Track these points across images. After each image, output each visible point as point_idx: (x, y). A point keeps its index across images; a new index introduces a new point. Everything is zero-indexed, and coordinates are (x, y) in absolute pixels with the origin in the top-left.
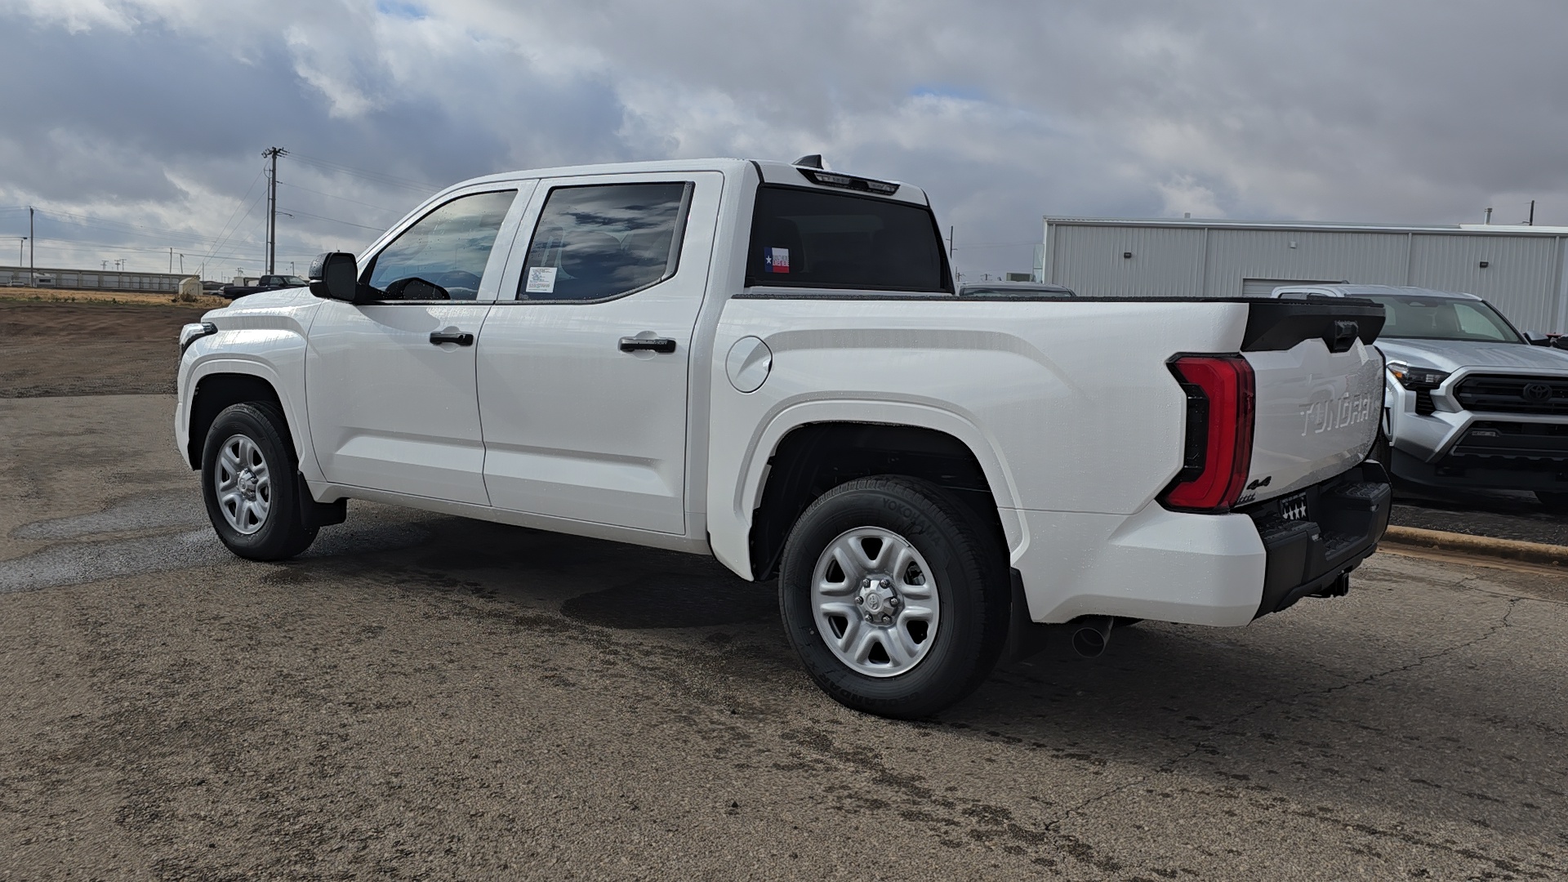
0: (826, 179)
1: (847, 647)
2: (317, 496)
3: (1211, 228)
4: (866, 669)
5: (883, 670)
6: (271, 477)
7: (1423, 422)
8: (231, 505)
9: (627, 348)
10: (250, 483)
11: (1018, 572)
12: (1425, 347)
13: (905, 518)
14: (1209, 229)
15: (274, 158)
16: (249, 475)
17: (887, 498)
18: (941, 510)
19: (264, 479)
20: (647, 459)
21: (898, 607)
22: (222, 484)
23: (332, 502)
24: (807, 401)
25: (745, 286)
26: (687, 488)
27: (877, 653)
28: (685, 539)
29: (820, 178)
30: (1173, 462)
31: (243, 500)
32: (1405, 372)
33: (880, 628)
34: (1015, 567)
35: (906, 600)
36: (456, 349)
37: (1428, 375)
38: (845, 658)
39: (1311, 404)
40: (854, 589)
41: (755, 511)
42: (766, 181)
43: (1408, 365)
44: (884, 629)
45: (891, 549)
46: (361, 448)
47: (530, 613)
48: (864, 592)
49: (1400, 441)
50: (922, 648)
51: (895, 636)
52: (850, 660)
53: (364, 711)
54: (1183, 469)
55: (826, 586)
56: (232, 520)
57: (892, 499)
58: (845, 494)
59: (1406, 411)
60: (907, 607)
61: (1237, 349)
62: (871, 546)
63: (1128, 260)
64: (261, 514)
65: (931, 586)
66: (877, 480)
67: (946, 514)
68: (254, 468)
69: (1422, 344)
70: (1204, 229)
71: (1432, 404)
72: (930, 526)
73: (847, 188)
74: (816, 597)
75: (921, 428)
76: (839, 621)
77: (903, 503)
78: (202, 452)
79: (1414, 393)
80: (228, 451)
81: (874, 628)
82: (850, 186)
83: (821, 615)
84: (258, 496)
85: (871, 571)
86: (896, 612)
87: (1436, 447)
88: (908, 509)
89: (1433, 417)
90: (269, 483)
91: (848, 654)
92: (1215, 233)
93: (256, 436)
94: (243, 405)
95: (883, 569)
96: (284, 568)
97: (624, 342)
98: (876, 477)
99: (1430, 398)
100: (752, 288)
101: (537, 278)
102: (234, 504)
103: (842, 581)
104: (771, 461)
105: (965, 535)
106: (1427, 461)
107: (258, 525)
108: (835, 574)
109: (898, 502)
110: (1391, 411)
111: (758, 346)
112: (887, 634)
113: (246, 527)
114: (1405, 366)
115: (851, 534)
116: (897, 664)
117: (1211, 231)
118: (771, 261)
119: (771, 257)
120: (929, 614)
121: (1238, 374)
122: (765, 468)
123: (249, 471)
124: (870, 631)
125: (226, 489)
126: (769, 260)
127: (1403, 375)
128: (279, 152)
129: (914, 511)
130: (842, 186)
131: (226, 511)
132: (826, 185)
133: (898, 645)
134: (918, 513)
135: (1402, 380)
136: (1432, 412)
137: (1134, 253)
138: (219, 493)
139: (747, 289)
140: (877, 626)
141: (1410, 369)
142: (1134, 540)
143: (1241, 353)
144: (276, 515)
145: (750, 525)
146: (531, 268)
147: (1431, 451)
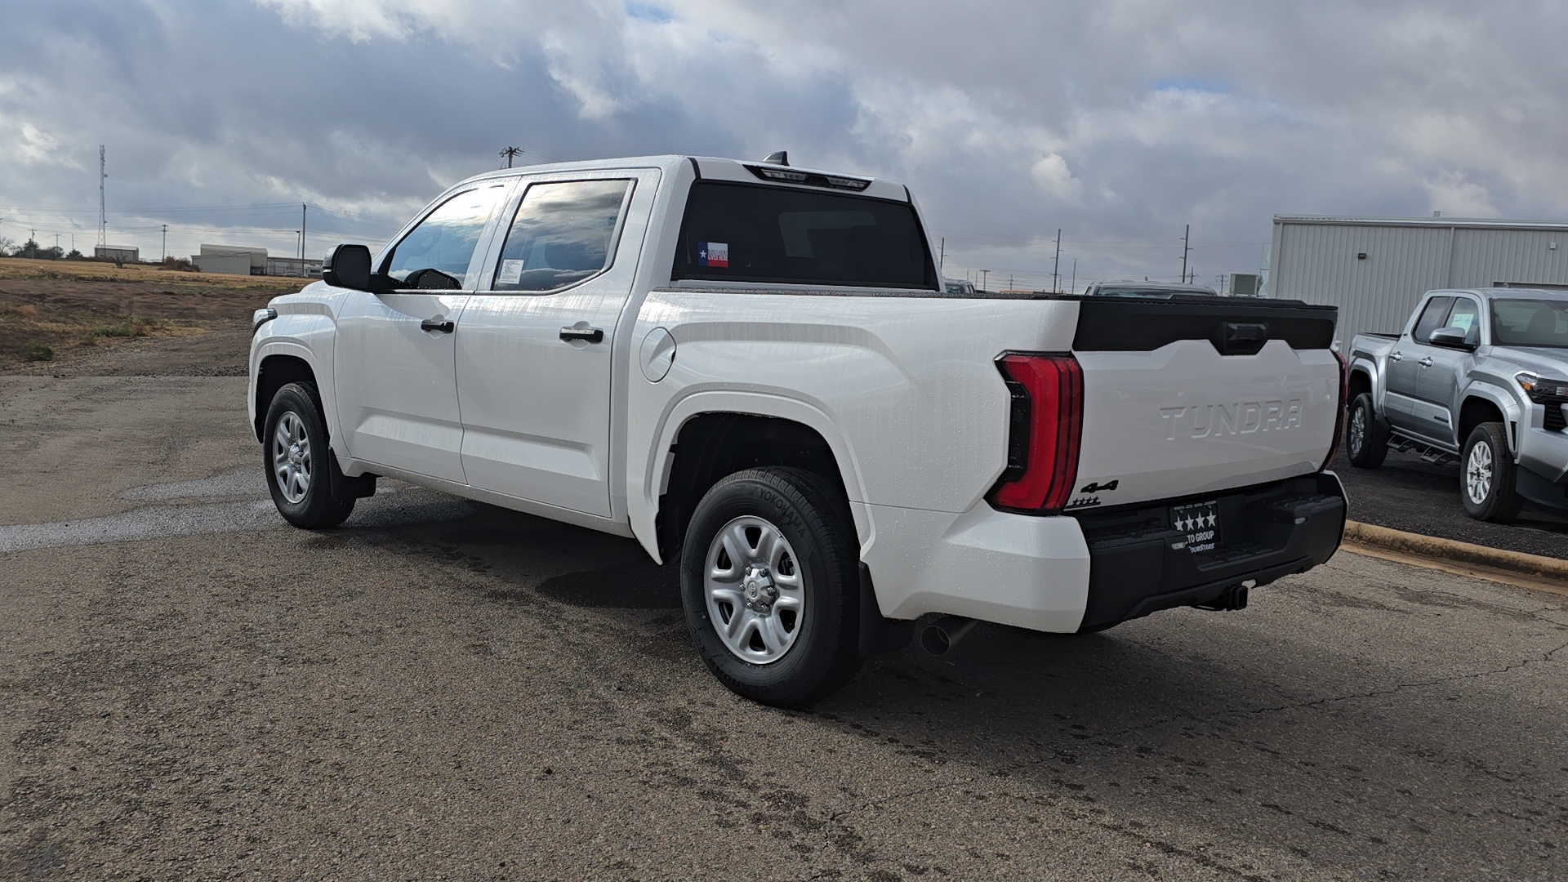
0: (777, 175)
1: (732, 633)
2: (345, 471)
3: (1458, 228)
4: (747, 656)
5: (759, 657)
6: (311, 452)
7: (1551, 438)
8: (284, 475)
9: (566, 337)
10: (297, 456)
11: (866, 566)
12: (1561, 356)
13: (777, 509)
14: (1456, 228)
15: (510, 157)
16: (297, 449)
17: (764, 488)
18: (809, 502)
19: (307, 452)
20: (582, 444)
21: (775, 596)
22: (278, 457)
23: (358, 476)
24: (699, 392)
25: (672, 280)
26: (611, 473)
27: (755, 640)
28: (611, 522)
29: (769, 175)
30: (996, 461)
31: (293, 472)
32: (1534, 384)
33: (760, 616)
34: (864, 561)
35: (781, 590)
36: (441, 335)
37: (1558, 388)
38: (731, 644)
39: (1183, 408)
40: (738, 577)
41: (661, 497)
42: (702, 177)
43: (1538, 376)
44: (763, 617)
45: (768, 537)
46: (377, 427)
47: (506, 588)
48: (747, 579)
49: (1525, 458)
50: (790, 637)
51: (770, 625)
52: (733, 645)
53: (290, 665)
54: (1008, 468)
55: (717, 572)
56: (284, 488)
57: (768, 490)
58: (732, 484)
59: (1533, 426)
60: (781, 596)
61: (1068, 347)
62: (753, 534)
63: (1362, 262)
64: (305, 485)
65: (798, 577)
66: (759, 470)
67: (813, 506)
68: (300, 442)
69: (1557, 352)
70: (1450, 228)
71: (1563, 419)
72: (797, 518)
73: (804, 184)
74: (708, 582)
75: (790, 420)
76: (725, 606)
77: (777, 494)
78: (265, 427)
79: (1542, 407)
80: (282, 426)
81: (756, 615)
82: (806, 182)
83: (712, 600)
84: (303, 468)
85: (754, 560)
86: (773, 601)
87: (1564, 466)
88: (781, 500)
89: (1564, 434)
90: (310, 456)
91: (733, 640)
92: (1463, 232)
93: (302, 415)
94: (295, 385)
95: (761, 558)
96: (319, 535)
97: (564, 331)
98: (758, 468)
99: (1561, 412)
100: (680, 281)
101: (508, 270)
102: (286, 475)
103: (729, 568)
104: (673, 449)
105: (828, 528)
106: (1555, 481)
107: (304, 494)
108: (724, 563)
109: (773, 493)
110: (1517, 426)
111: (664, 339)
112: (765, 621)
113: (294, 497)
114: (1535, 377)
115: (736, 523)
116: (771, 652)
117: (1458, 231)
118: (706, 255)
119: (707, 251)
120: (794, 604)
121: (1060, 373)
122: (668, 457)
123: (297, 445)
124: (753, 618)
125: (282, 461)
126: (703, 254)
127: (1531, 387)
128: (515, 151)
129: (785, 502)
130: (797, 182)
131: (280, 481)
132: (780, 181)
133: (772, 634)
134: (788, 505)
135: (1530, 392)
136: (1563, 428)
137: (1370, 253)
138: (276, 464)
139: (674, 282)
140: (759, 614)
141: (1540, 380)
142: (966, 539)
143: (1074, 352)
144: (317, 485)
145: (657, 511)
146: (505, 261)
147: (1559, 471)
